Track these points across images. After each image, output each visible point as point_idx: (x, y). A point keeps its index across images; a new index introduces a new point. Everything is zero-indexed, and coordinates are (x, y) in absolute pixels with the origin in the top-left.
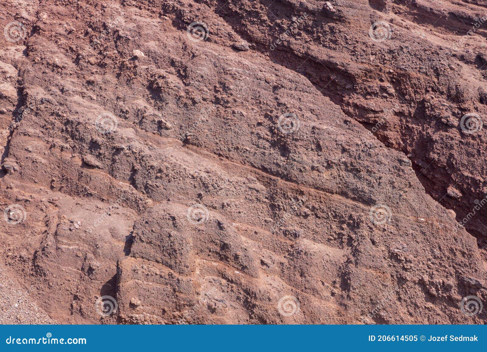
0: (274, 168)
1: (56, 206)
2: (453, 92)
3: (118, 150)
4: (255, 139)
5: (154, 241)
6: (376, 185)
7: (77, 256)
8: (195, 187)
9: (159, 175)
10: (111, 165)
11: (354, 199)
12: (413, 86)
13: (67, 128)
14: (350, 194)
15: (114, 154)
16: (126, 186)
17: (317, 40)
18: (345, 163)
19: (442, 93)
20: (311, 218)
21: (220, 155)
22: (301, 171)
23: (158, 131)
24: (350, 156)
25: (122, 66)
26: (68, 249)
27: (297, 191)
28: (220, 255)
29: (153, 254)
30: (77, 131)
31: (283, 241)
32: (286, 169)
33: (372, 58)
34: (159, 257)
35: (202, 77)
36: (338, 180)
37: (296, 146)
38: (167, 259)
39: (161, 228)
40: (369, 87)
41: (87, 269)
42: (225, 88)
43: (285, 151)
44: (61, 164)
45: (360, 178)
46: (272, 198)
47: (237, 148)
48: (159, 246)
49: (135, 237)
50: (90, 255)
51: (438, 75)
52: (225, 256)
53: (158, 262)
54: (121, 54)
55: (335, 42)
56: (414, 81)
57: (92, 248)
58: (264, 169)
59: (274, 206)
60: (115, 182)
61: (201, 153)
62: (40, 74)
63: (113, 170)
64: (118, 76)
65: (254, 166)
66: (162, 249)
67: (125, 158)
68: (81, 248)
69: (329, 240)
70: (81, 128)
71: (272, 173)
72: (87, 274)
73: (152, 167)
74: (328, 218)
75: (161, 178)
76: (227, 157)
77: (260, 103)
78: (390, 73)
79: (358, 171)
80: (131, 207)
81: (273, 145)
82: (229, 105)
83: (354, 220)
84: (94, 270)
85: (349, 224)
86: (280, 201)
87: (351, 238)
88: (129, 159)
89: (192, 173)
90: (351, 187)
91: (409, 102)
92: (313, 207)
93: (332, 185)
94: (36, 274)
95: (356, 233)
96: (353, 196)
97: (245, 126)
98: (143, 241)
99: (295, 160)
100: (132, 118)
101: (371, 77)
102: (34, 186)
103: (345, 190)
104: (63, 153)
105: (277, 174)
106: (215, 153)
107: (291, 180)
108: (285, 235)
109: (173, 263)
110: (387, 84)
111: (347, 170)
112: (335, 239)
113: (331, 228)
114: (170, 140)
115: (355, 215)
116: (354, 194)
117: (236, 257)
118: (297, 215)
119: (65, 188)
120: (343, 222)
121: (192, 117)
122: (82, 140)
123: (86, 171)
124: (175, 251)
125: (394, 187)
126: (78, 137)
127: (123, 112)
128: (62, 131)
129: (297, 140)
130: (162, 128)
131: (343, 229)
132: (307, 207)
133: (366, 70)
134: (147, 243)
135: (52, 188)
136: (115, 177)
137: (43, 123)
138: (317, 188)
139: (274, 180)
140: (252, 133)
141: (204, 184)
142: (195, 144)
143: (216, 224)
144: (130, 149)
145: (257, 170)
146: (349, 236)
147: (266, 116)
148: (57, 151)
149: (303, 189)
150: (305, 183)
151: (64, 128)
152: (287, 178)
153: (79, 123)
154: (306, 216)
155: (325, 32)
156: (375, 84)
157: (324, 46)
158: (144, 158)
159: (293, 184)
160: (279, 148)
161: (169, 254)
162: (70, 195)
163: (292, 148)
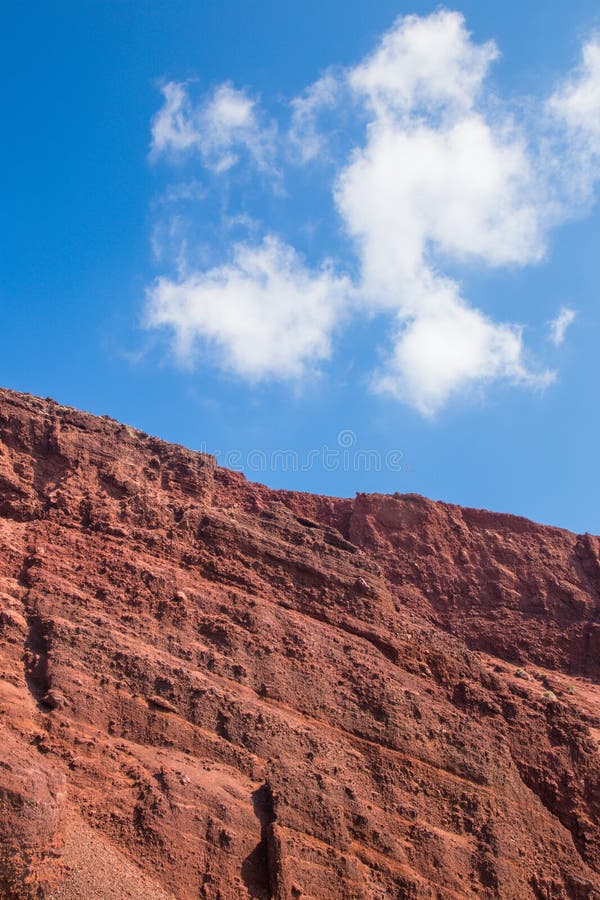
0: (372, 734)
1: (130, 754)
2: (488, 680)
3: (198, 693)
4: (340, 699)
5: (300, 805)
6: (484, 761)
7: (197, 818)
8: (302, 745)
9: (259, 726)
10: (190, 710)
11: (462, 776)
12: (449, 669)
13: (118, 664)
14: (458, 770)
15: (192, 698)
16: (214, 737)
17: (352, 612)
18: (447, 735)
19: (476, 680)
20: (421, 794)
21: (304, 713)
22: (405, 738)
23: (235, 676)
24: (450, 728)
25: (162, 606)
26: (185, 809)
27: (404, 761)
28: (354, 832)
29: (300, 822)
30: (136, 668)
31: (399, 820)
32: (387, 735)
33: (409, 636)
34: (309, 826)
35: (269, 626)
36: (443, 754)
37: (394, 710)
38: (320, 830)
39: (307, 788)
40: (411, 664)
41: (216, 838)
42: (297, 641)
43: (380, 714)
44: (120, 704)
45: (465, 752)
46: (375, 767)
47: (324, 707)
48: (307, 812)
49: (277, 797)
50: (216, 820)
51: (468, 662)
52: (361, 833)
53: (309, 834)
54: (157, 595)
55: (371, 616)
56: (449, 665)
57: (214, 810)
58: (357, 733)
59: (380, 777)
60: (202, 731)
61: (283, 708)
62: (60, 605)
63: (193, 716)
64: (158, 617)
65: (344, 729)
66: (313, 817)
67: (207, 702)
68: (200, 809)
69: (443, 823)
70: (140, 665)
71: (369, 738)
72: (219, 845)
73: (249, 715)
74: (437, 796)
75: (263, 729)
76: (313, 716)
77: (335, 661)
78: (426, 653)
79: (462, 745)
80: (228, 762)
81: (364, 707)
82: (306, 659)
83: (469, 801)
84: (230, 839)
85: (462, 805)
86: (386, 771)
87: (469, 821)
88: (213, 704)
89: (294, 727)
90: (458, 762)
91: (446, 685)
92: (422, 781)
93: (435, 757)
94: (147, 841)
95: (473, 816)
96: (461, 772)
97: (327, 684)
98: (287, 804)
99: (396, 726)
100: (195, 661)
101: (410, 655)
102: (90, 727)
103: (450, 764)
104: (120, 691)
105: (376, 740)
106: (298, 710)
107: (395, 749)
108: (401, 813)
109: (329, 835)
110: (423, 663)
111: (449, 743)
112: (449, 822)
113: (443, 808)
114: (246, 688)
115: (470, 795)
116: (462, 770)
117: (375, 835)
118: (407, 790)
119: (130, 734)
120: (456, 802)
121: (267, 667)
122: (143, 677)
123: (159, 714)
124: (331, 819)
125: (499, 766)
126: (136, 674)
127: (184, 653)
128: (112, 666)
129: (393, 704)
130: (240, 674)
131: (457, 811)
132: (417, 781)
133: (407, 647)
134: (292, 807)
135: (111, 732)
136: (199, 724)
137: (82, 655)
138: (423, 760)
139: (374, 747)
140: (335, 692)
141: (311, 742)
142: (275, 698)
143: (344, 792)
144: (212, 693)
145: (350, 735)
146: (464, 819)
147: (344, 676)
148: (111, 688)
149: (411, 760)
150: (411, 753)
151: (115, 663)
152: (391, 745)
153: (137, 658)
154: (416, 792)
155: (359, 605)
156: (415, 663)
157: (359, 618)
158: (235, 705)
159: (398, 754)
160: (371, 712)
161: (323, 824)
162: (139, 743)
163: (388, 711)
